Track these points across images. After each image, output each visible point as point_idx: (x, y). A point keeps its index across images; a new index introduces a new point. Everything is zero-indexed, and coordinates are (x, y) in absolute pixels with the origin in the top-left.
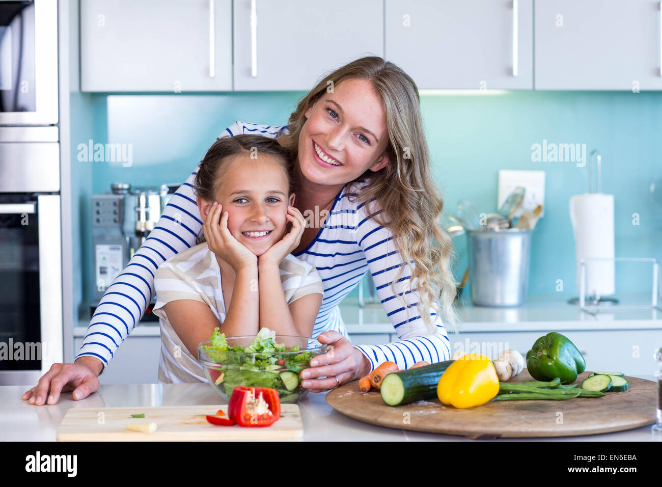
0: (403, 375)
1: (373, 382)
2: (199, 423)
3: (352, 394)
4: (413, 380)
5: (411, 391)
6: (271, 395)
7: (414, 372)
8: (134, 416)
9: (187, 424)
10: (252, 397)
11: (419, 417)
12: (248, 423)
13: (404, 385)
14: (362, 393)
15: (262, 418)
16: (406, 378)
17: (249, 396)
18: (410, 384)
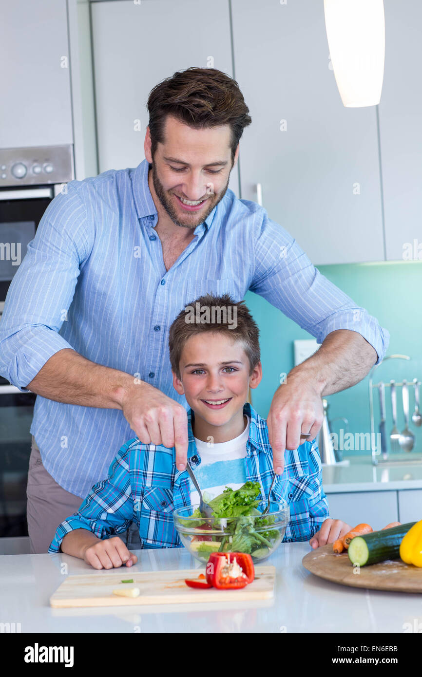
0: (367, 538)
1: (345, 544)
2: (181, 587)
3: (326, 556)
4: (377, 542)
5: (375, 552)
6: (245, 559)
7: (379, 534)
8: (123, 582)
9: (169, 588)
10: (227, 562)
11: (380, 576)
12: (224, 585)
13: (368, 547)
14: (335, 554)
15: (236, 581)
16: (371, 541)
17: (223, 561)
18: (374, 546)
